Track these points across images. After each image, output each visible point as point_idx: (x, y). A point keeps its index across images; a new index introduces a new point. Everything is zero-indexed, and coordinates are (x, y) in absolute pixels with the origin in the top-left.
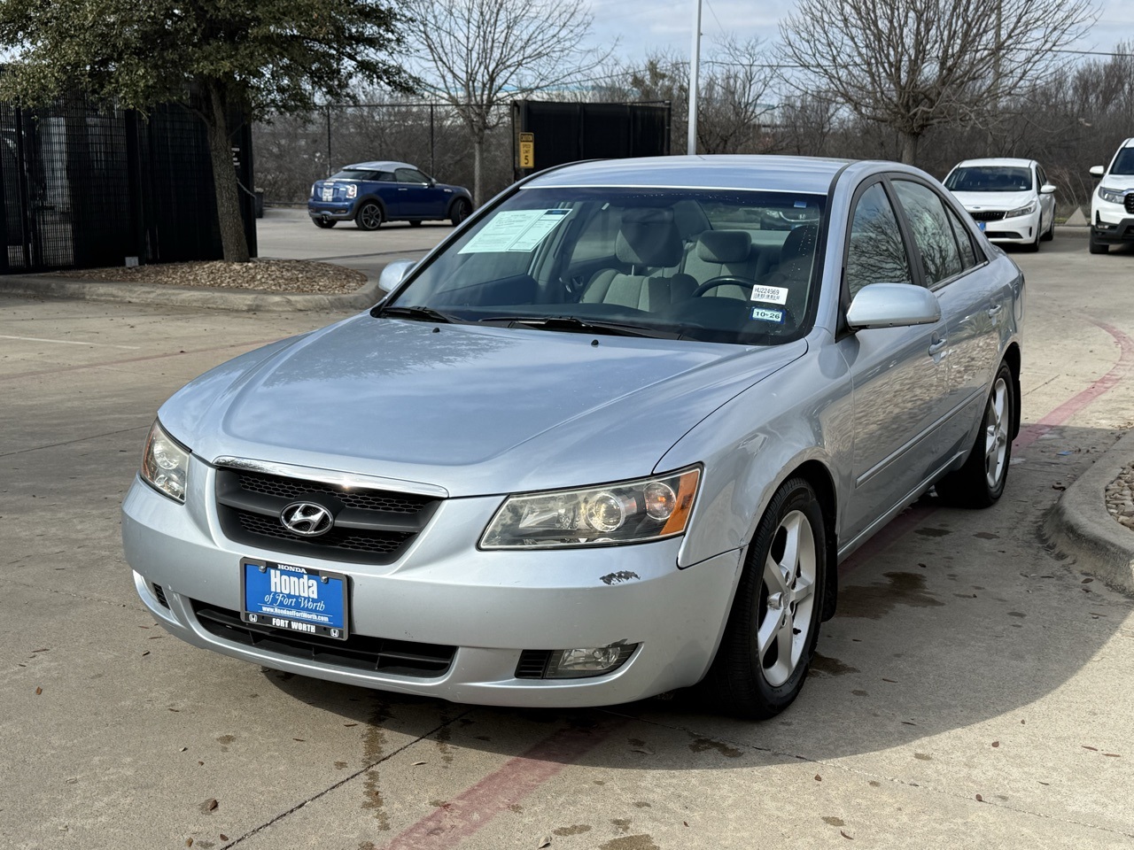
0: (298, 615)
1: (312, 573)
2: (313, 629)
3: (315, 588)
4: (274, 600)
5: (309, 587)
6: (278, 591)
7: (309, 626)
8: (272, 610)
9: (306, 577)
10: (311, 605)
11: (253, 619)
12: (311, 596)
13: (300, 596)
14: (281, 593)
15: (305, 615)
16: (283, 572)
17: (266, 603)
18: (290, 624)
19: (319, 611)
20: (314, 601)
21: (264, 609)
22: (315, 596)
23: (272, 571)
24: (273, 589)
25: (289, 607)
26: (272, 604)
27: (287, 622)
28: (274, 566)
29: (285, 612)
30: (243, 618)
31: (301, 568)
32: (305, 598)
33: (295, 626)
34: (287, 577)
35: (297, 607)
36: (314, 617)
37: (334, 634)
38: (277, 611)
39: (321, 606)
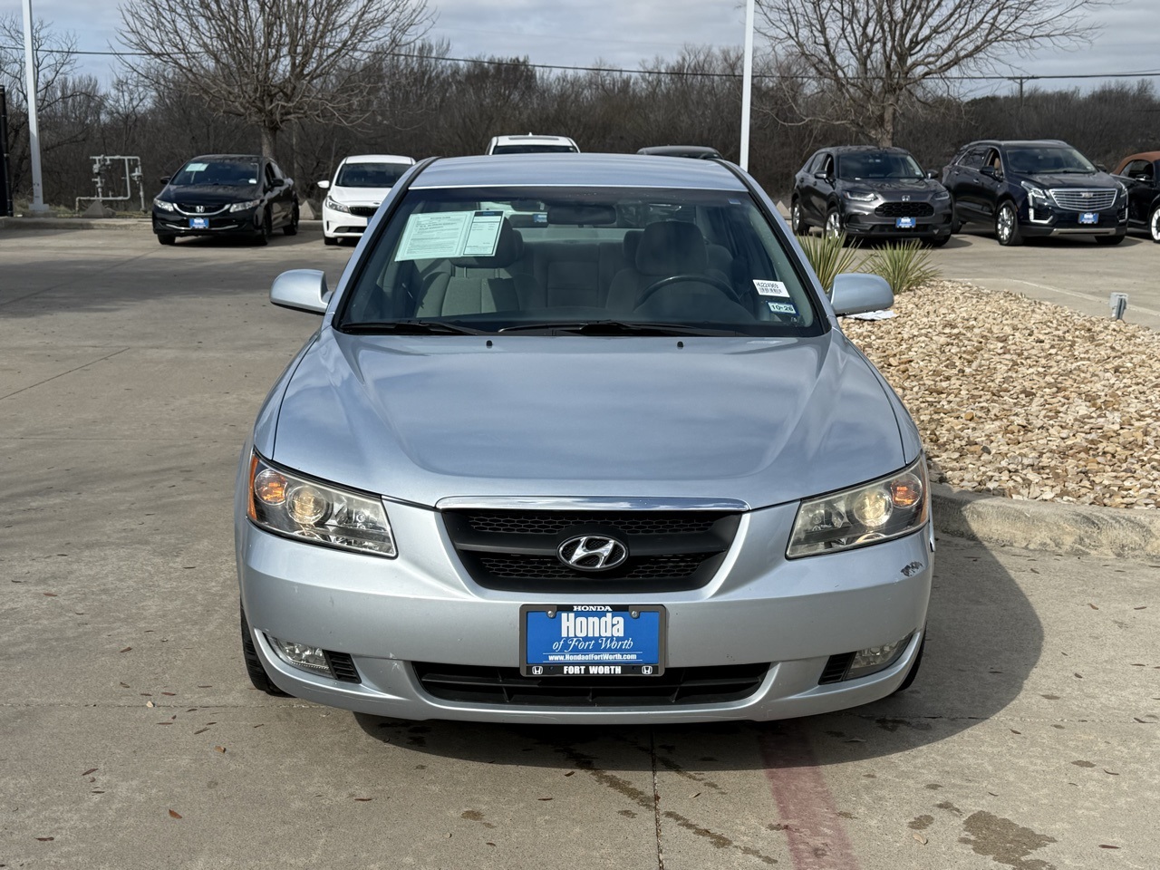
0: (596, 657)
1: (617, 609)
2: (618, 670)
3: (621, 626)
4: (566, 646)
5: (613, 625)
6: (572, 635)
7: (612, 668)
8: (562, 658)
9: (609, 615)
10: (614, 645)
11: (537, 672)
12: (616, 634)
13: (600, 637)
14: (576, 636)
15: (606, 657)
16: (578, 614)
17: (554, 651)
18: (587, 670)
19: (625, 650)
20: (619, 639)
21: (551, 658)
22: (621, 634)
23: (564, 615)
24: (564, 634)
25: (586, 651)
26: (562, 652)
27: (583, 668)
28: (569, 608)
29: (579, 658)
30: (523, 673)
31: (604, 606)
32: (607, 638)
33: (593, 670)
34: (584, 619)
35: (597, 649)
36: (618, 657)
37: (647, 672)
38: (569, 658)
39: (628, 643)
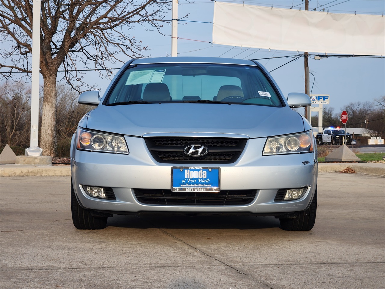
0: (197, 186)
2: (205, 190)
3: (206, 174)
4: (187, 181)
5: (203, 174)
6: (188, 177)
7: (203, 189)
9: (201, 170)
10: (203, 181)
11: (177, 190)
12: (204, 177)
13: (198, 178)
14: (190, 178)
15: (200, 185)
16: (191, 170)
17: (182, 183)
18: (194, 190)
19: (207, 183)
20: (205, 179)
21: (181, 185)
22: (206, 177)
23: (186, 170)
24: (186, 177)
25: (193, 183)
26: (185, 183)
27: (192, 189)
28: (187, 168)
29: (191, 186)
31: (200, 167)
32: (201, 179)
33: (196, 190)
34: (193, 172)
35: (197, 182)
36: (204, 186)
37: (214, 191)
38: (188, 186)
39: (208, 180)
